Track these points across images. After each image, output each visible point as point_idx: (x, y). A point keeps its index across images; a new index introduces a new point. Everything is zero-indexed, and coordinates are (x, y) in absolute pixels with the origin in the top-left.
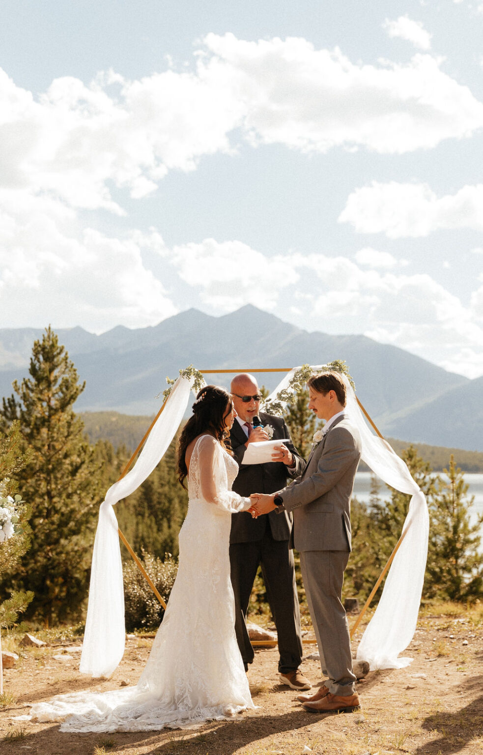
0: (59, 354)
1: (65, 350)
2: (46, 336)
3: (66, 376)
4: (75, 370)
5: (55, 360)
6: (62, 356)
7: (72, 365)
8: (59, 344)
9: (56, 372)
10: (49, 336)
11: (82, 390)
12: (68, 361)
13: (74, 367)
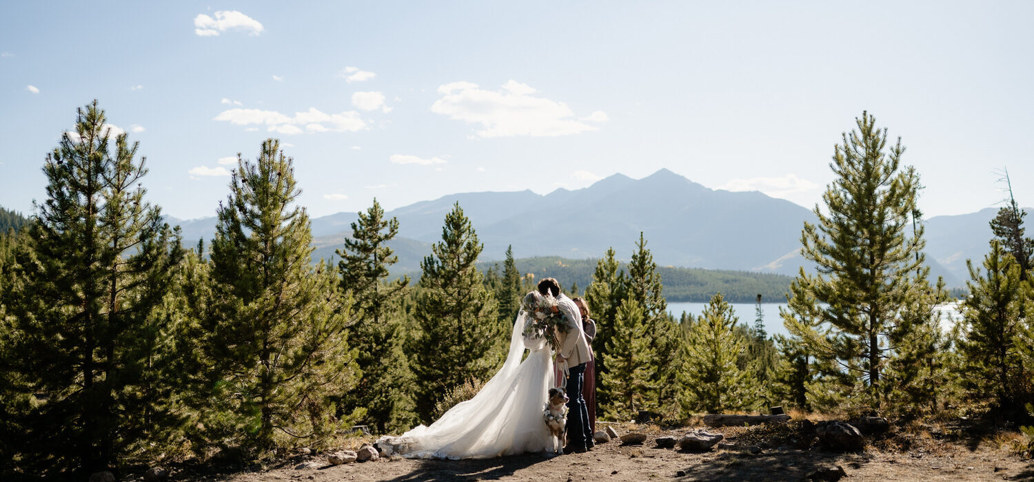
0: (464, 223)
1: (469, 220)
2: (455, 210)
3: (470, 240)
4: (476, 236)
5: (462, 228)
6: (467, 225)
7: (474, 231)
8: (464, 216)
9: (463, 237)
10: (457, 211)
11: (481, 250)
12: (471, 228)
13: (476, 233)
